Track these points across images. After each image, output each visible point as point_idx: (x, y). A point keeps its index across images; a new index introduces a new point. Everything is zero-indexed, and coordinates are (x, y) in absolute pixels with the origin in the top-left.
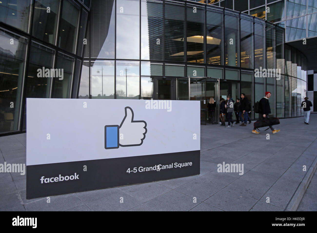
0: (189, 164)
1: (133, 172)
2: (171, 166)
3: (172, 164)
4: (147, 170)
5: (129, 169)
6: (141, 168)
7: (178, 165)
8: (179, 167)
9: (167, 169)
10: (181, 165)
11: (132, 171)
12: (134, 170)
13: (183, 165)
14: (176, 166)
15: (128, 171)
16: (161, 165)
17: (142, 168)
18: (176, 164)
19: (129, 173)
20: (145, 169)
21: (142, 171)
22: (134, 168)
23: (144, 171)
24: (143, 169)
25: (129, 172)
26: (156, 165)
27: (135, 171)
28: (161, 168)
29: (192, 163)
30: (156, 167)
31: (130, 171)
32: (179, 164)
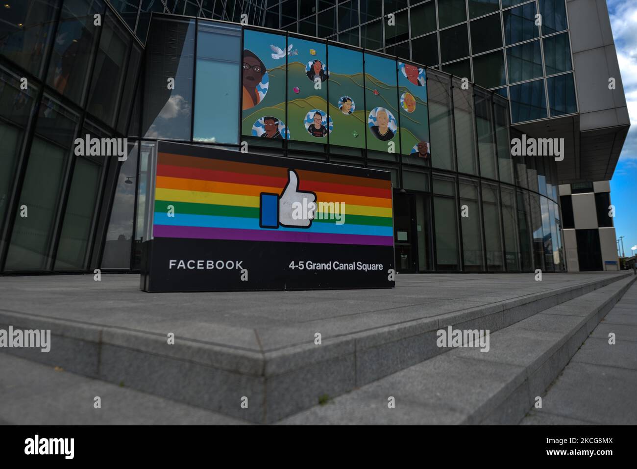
0: (378, 266)
1: (298, 268)
2: (352, 267)
3: (354, 263)
4: (318, 268)
5: (293, 262)
6: (309, 264)
7: (362, 265)
8: (364, 269)
9: (346, 271)
10: (366, 267)
11: (297, 266)
12: (300, 265)
13: (369, 268)
14: (359, 267)
15: (292, 265)
16: (338, 263)
17: (311, 263)
18: (359, 264)
19: (293, 269)
20: (316, 266)
21: (311, 268)
22: (300, 262)
23: (314, 269)
24: (313, 264)
25: (293, 267)
26: (330, 262)
27: (301, 267)
28: (338, 268)
29: (382, 267)
30: (330, 265)
31: (295, 265)
32: (364, 265)
